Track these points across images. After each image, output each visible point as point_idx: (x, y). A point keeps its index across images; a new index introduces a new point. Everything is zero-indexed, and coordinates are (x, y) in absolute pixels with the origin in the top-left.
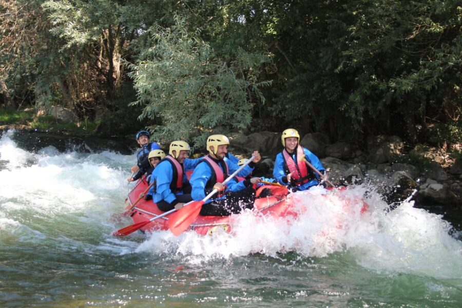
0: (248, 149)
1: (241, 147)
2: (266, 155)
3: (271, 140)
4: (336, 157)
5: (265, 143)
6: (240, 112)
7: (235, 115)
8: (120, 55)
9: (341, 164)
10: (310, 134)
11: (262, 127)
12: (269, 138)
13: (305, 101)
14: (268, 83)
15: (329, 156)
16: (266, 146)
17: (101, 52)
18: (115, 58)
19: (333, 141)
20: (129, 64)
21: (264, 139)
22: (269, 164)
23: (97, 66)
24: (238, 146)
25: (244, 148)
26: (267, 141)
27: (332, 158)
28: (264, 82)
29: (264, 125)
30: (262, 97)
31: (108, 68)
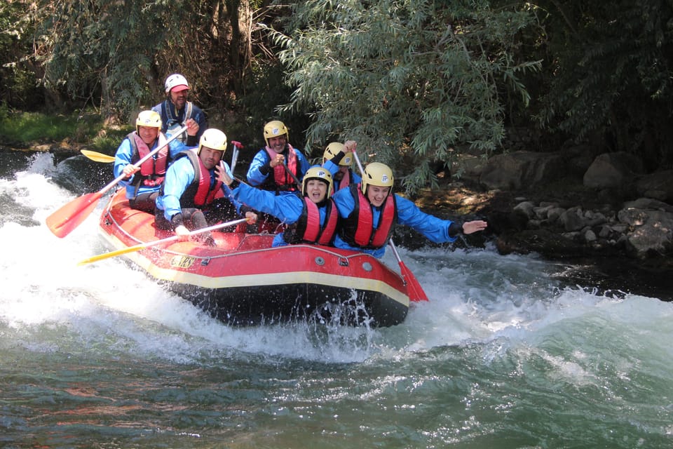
0: (488, 184)
1: (475, 180)
2: (520, 195)
3: (531, 167)
4: (656, 199)
5: (521, 173)
6: (482, 120)
7: (472, 125)
8: (252, 14)
9: (667, 211)
10: (606, 155)
11: (514, 142)
12: (529, 163)
13: (599, 97)
14: (535, 65)
15: (643, 196)
16: (522, 178)
17: (218, 8)
18: (242, 19)
19: (650, 168)
20: (277, 35)
21: (519, 165)
22: (527, 213)
23: (211, 34)
24: (470, 178)
25: (481, 182)
26: (524, 168)
27: (649, 201)
28: (528, 64)
29: (518, 139)
30: (523, 93)
31: (229, 37)
